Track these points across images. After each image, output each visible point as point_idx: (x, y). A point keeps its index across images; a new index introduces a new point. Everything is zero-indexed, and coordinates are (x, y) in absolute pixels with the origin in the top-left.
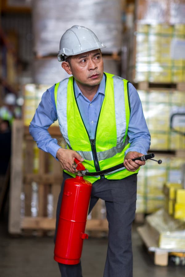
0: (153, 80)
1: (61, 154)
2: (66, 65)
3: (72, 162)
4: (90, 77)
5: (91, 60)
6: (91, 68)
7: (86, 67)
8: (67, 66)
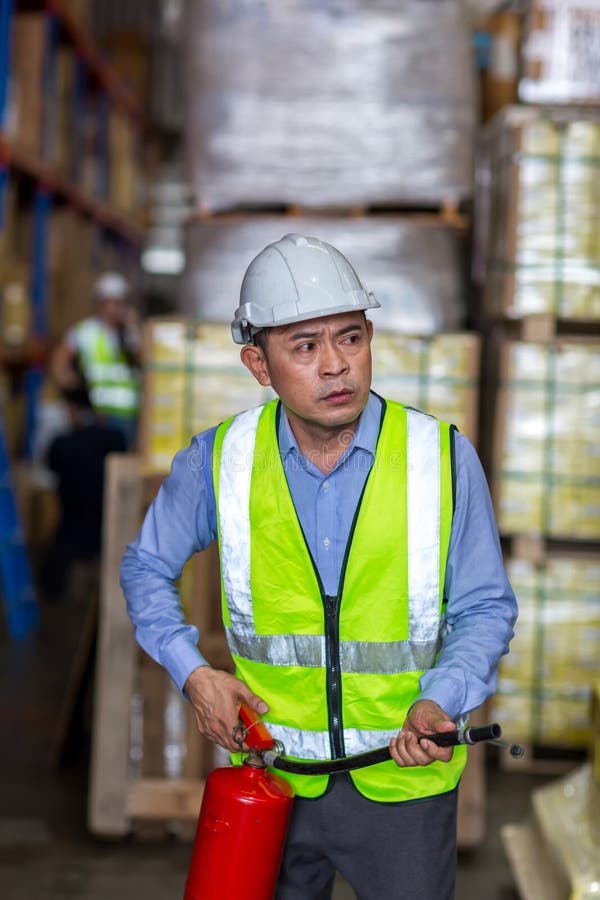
0: (572, 308)
1: (199, 688)
2: (256, 356)
3: (232, 721)
4: (325, 399)
5: (329, 345)
6: (328, 371)
7: (314, 367)
8: (259, 358)
